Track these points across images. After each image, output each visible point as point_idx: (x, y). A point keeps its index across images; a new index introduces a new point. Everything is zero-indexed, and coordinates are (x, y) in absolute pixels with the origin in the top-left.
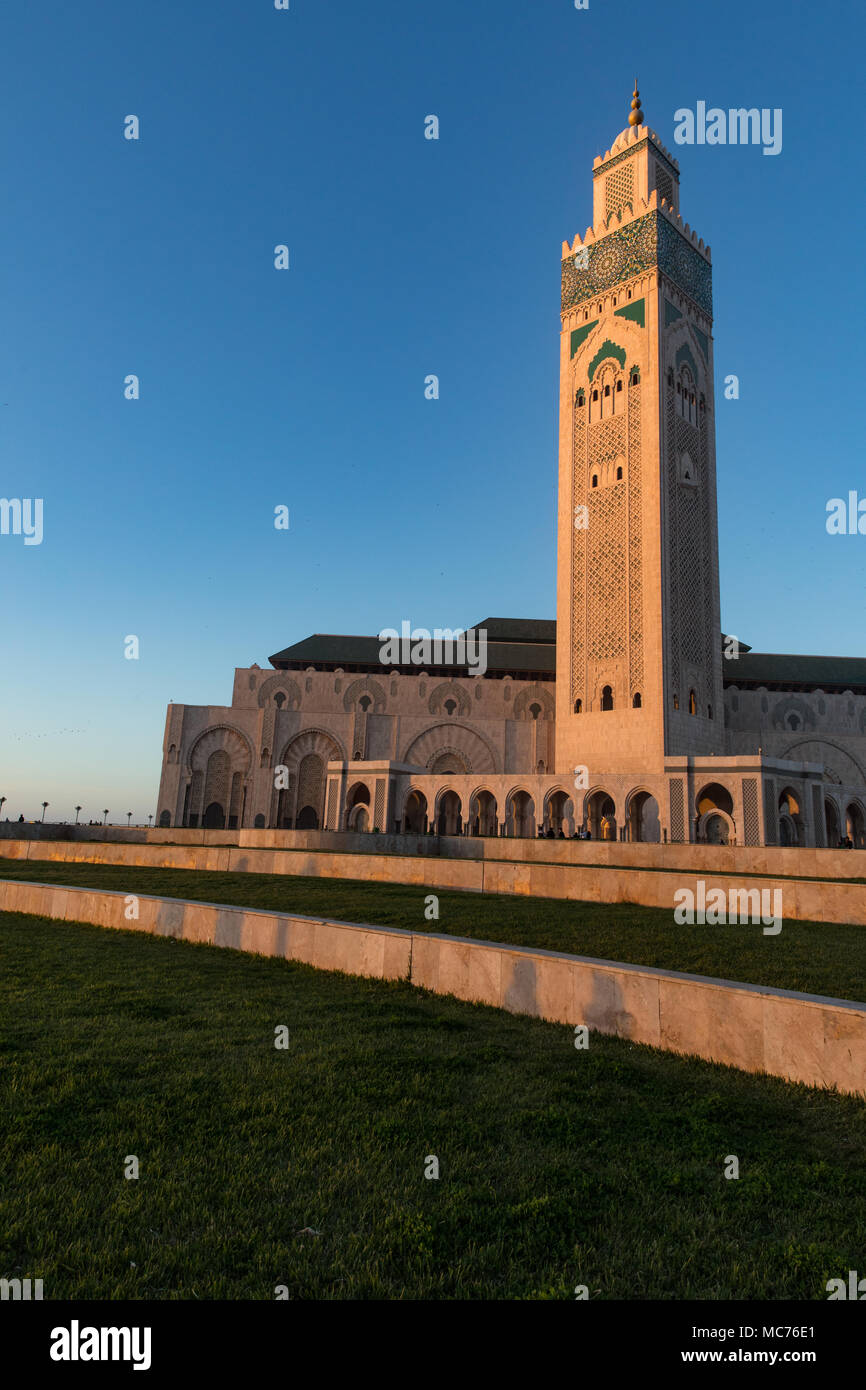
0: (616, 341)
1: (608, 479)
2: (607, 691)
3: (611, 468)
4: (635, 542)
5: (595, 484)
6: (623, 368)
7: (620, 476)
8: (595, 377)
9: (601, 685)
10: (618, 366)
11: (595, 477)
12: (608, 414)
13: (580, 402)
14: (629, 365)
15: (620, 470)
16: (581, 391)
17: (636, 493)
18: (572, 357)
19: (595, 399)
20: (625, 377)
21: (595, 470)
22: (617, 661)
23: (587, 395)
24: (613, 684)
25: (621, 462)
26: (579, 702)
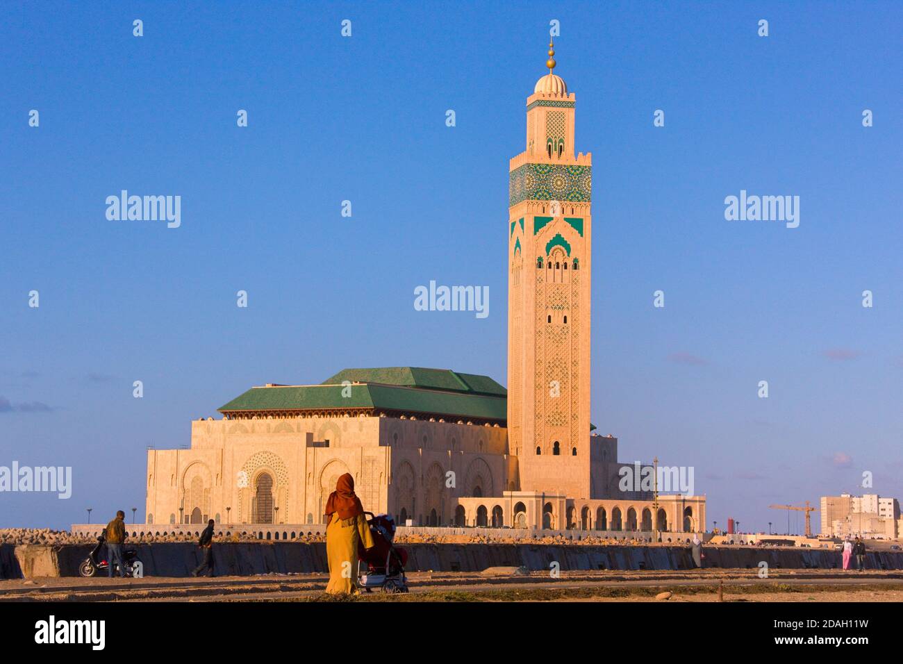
0: (564, 236)
1: (557, 320)
2: (557, 444)
3: (560, 315)
4: (575, 363)
5: (549, 321)
6: (568, 256)
7: (565, 322)
8: (550, 253)
9: (553, 441)
10: (566, 254)
11: (549, 317)
12: (558, 280)
13: (540, 265)
14: (573, 255)
15: (565, 317)
16: (540, 259)
17: (575, 335)
18: (535, 234)
19: (550, 267)
20: (570, 263)
21: (550, 313)
22: (563, 428)
23: (545, 263)
24: (560, 441)
25: (566, 313)
26: (539, 448)
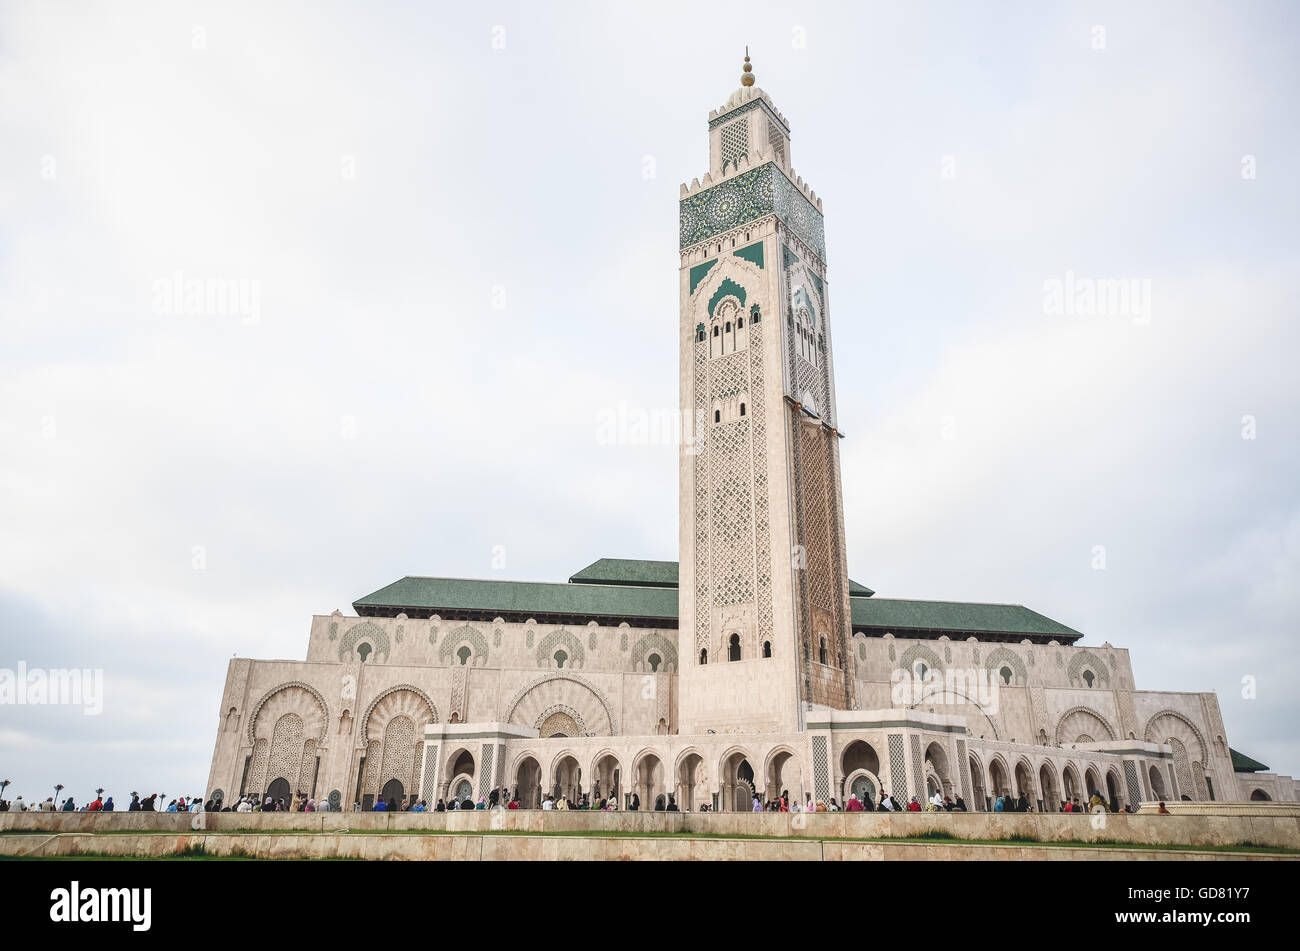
0: (736, 279)
1: (730, 414)
2: (735, 639)
3: (733, 404)
4: (761, 480)
5: (718, 420)
6: (743, 306)
7: (743, 413)
8: (715, 314)
9: (728, 634)
10: (739, 305)
11: (718, 413)
12: (729, 350)
13: (701, 336)
14: (749, 303)
15: (743, 406)
16: (701, 326)
17: (760, 430)
18: (692, 293)
19: (716, 334)
20: (746, 315)
21: (718, 406)
22: (744, 607)
23: (708, 330)
24: (740, 632)
25: (743, 398)
26: (704, 652)
